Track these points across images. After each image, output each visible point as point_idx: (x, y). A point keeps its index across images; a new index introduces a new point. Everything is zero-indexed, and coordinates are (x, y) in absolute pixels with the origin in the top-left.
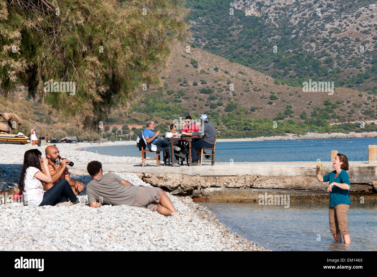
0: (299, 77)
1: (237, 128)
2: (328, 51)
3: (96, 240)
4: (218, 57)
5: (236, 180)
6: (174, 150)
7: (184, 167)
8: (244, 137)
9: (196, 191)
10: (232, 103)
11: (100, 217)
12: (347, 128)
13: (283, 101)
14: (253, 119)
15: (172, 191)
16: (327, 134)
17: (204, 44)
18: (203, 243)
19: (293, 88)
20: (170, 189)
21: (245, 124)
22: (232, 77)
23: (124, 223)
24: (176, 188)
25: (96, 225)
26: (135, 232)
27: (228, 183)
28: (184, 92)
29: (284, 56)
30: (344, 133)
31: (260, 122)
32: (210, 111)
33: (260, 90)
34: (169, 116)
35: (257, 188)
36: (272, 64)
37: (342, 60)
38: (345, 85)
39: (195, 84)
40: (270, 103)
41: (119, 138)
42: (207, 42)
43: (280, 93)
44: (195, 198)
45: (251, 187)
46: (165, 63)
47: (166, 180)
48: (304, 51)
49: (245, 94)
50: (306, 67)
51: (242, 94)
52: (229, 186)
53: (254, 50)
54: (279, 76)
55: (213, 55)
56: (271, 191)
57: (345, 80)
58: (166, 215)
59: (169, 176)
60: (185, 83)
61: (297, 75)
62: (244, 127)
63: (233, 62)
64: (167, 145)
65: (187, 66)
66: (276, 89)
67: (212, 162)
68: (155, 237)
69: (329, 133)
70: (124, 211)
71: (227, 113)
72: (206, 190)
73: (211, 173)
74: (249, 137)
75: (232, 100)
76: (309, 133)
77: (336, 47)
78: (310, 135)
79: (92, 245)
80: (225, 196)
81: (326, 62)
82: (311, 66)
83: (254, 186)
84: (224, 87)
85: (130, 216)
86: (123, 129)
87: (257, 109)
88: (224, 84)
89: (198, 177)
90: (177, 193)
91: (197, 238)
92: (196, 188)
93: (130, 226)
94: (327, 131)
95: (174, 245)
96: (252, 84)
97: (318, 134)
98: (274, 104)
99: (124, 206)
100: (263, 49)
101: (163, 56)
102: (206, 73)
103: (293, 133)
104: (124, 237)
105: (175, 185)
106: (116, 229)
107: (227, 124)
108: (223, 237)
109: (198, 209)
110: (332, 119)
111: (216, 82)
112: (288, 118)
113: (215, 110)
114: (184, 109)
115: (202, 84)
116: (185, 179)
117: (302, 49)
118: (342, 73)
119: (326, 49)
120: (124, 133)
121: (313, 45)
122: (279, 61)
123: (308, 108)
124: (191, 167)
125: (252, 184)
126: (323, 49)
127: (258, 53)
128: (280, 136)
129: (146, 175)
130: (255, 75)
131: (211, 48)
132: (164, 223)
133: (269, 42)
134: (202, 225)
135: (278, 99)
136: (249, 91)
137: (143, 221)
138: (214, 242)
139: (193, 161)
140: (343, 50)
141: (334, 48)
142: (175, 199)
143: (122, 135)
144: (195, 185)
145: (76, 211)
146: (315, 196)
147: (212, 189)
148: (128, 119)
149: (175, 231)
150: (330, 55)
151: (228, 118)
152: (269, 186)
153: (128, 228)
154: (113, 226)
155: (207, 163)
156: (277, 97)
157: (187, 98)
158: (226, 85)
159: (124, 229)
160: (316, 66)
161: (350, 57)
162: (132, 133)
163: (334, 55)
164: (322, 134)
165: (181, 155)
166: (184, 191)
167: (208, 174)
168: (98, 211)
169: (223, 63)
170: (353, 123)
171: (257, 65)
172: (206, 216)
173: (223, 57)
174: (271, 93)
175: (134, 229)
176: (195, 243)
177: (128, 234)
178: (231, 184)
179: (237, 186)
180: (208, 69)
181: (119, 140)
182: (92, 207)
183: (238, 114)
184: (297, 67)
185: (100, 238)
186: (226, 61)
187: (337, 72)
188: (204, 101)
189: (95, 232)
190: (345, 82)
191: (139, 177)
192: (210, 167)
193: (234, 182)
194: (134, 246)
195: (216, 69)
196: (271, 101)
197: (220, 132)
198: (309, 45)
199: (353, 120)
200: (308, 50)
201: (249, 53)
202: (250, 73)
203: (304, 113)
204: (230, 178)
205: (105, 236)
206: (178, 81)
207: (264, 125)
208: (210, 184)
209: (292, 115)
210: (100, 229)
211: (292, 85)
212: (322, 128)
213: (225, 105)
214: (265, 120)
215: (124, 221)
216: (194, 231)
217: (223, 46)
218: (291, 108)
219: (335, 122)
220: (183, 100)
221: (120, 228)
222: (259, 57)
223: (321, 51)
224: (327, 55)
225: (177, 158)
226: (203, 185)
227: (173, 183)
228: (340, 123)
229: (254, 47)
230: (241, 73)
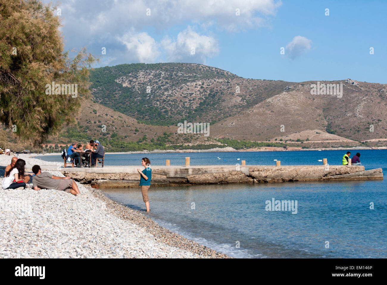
0: (151, 120)
1: (117, 147)
2: (166, 106)
3: (36, 209)
4: (108, 108)
5: (115, 176)
6: (82, 159)
7: (87, 168)
8: (121, 152)
9: (93, 181)
10: (115, 133)
11: (39, 196)
12: (175, 148)
13: (142, 133)
14: (126, 142)
15: (80, 181)
16: (165, 150)
17: (100, 101)
18: (95, 211)
19: (147, 125)
20: (79, 180)
21: (122, 145)
22: (115, 119)
23: (52, 199)
24: (82, 180)
25: (37, 201)
26: (58, 205)
27: (111, 177)
28: (89, 127)
29: (143, 108)
30: (173, 150)
31: (130, 143)
32: (103, 137)
33: (130, 126)
34: (80, 140)
35: (126, 180)
36: (137, 113)
37: (173, 111)
38: (174, 125)
39: (95, 123)
40: (135, 134)
41: (53, 151)
42: (102, 100)
43: (141, 128)
44: (93, 185)
45: (123, 179)
46: (78, 111)
47: (77, 175)
48: (153, 106)
49: (122, 128)
50: (154, 115)
51: (120, 128)
52: (111, 179)
53: (127, 105)
54: (140, 119)
55: (105, 107)
56: (134, 181)
57: (175, 122)
58: (75, 195)
59: (79, 173)
60: (89, 122)
61: (150, 119)
62: (121, 146)
63: (115, 111)
64: (78, 156)
65: (91, 113)
66: (138, 126)
67: (102, 165)
68: (69, 208)
69: (166, 150)
70: (53, 193)
71: (112, 138)
72: (99, 181)
73: (102, 172)
74: (123, 152)
75: (115, 132)
76: (155, 150)
77: (170, 104)
78: (156, 151)
79: (34, 212)
80: (109, 184)
81: (165, 112)
82: (157, 114)
83: (125, 179)
84: (111, 124)
85: (56, 196)
86: (55, 146)
87: (128, 136)
88: (111, 123)
89: (94, 174)
90: (83, 182)
91: (92, 208)
92: (93, 180)
93: (55, 201)
94: (165, 149)
95: (78, 212)
96: (126, 123)
97: (160, 151)
98: (137, 134)
99: (53, 190)
100: (132, 104)
101: (77, 107)
102: (101, 117)
103: (147, 150)
104: (51, 208)
105: (82, 178)
106: (48, 203)
107: (112, 144)
108: (107, 207)
109: (94, 191)
110: (167, 143)
111: (106, 121)
112: (144, 142)
113: (105, 137)
114: (88, 136)
115: (99, 122)
116: (87, 175)
117: (152, 105)
118: (173, 118)
119: (165, 105)
120: (56, 149)
121: (158, 103)
122: (140, 111)
123: (155, 136)
124: (90, 168)
125: (123, 178)
126: (163, 105)
127: (129, 106)
128: (140, 151)
129: (66, 172)
130: (127, 118)
131: (104, 103)
132: (74, 200)
133: (135, 101)
134: (95, 201)
135: (139, 131)
136: (124, 127)
137: (63, 199)
138: (101, 210)
139: (92, 165)
140: (173, 106)
141: (169, 105)
142: (81, 186)
143: (55, 150)
144: (93, 178)
145: (26, 192)
146: (157, 185)
147: (102, 181)
148: (58, 141)
149: (80, 204)
150: (167, 108)
151: (112, 141)
152: (133, 179)
153: (54, 202)
154: (46, 201)
155: (100, 166)
156: (139, 130)
157: (90, 130)
158: (112, 123)
159: (51, 203)
160: (159, 114)
161: (177, 110)
162: (60, 149)
163: (169, 108)
164: (162, 151)
165: (85, 161)
166: (87, 182)
167: (100, 172)
168: (38, 192)
169: (110, 112)
170: (179, 144)
171: (128, 113)
172: (98, 195)
173: (110, 108)
174: (136, 128)
175: (57, 203)
176: (91, 211)
177: (54, 206)
178: (112, 178)
179: (116, 179)
180: (102, 115)
181: (53, 152)
182: (35, 190)
183: (118, 139)
184: (150, 114)
185: (38, 208)
186: (112, 110)
187: (171, 118)
188: (99, 132)
189: (36, 204)
190: (174, 123)
191: (62, 173)
192: (101, 168)
193: (114, 177)
194: (56, 213)
195: (107, 115)
196: (135, 132)
197: (108, 149)
198: (156, 103)
199: (178, 143)
200: (155, 106)
201: (124, 106)
202: (124, 117)
203: (153, 139)
204: (112, 174)
205: (41, 207)
206: (86, 121)
207: (131, 145)
208: (101, 178)
209: (147, 140)
210: (39, 203)
211: (147, 124)
212: (162, 147)
213: (111, 134)
214: (132, 142)
215: (52, 198)
216: (91, 204)
217: (111, 102)
218: (146, 136)
219: (169, 144)
220: (88, 131)
221: (49, 202)
222: (130, 108)
223: (162, 106)
224: (165, 108)
225: (83, 163)
226: (97, 178)
227: (81, 177)
228: (172, 145)
229: (127, 103)
230: (120, 117)
